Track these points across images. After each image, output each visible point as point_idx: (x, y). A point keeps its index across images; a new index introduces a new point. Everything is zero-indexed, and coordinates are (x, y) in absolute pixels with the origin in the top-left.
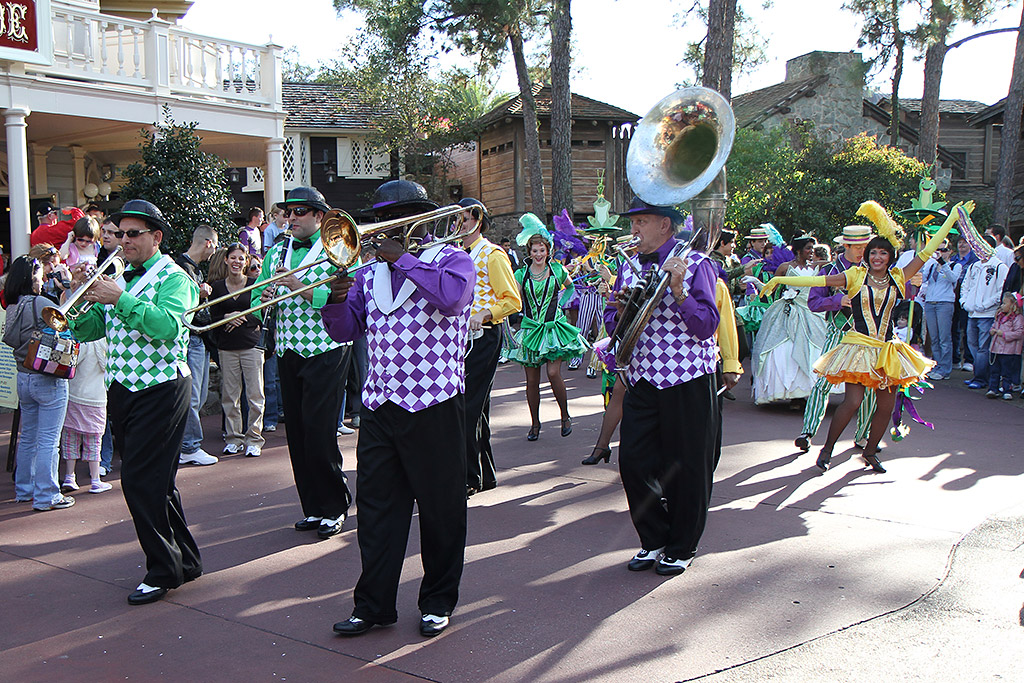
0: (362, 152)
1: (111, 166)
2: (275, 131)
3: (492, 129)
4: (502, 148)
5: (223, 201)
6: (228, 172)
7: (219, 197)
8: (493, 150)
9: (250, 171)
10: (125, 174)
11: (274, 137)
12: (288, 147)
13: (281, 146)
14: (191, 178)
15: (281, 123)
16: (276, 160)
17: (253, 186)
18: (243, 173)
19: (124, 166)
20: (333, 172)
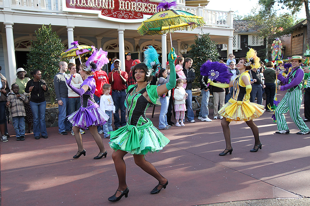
0: (255, 39)
1: (187, 45)
2: (231, 34)
3: (296, 30)
4: (299, 35)
5: (216, 53)
6: (217, 46)
7: (215, 52)
8: (296, 36)
9: (224, 45)
10: (190, 47)
11: (230, 36)
12: (234, 38)
13: (232, 38)
14: (207, 47)
15: (232, 32)
16: (231, 42)
17: (224, 49)
18: (222, 46)
19: (190, 45)
20: (247, 45)
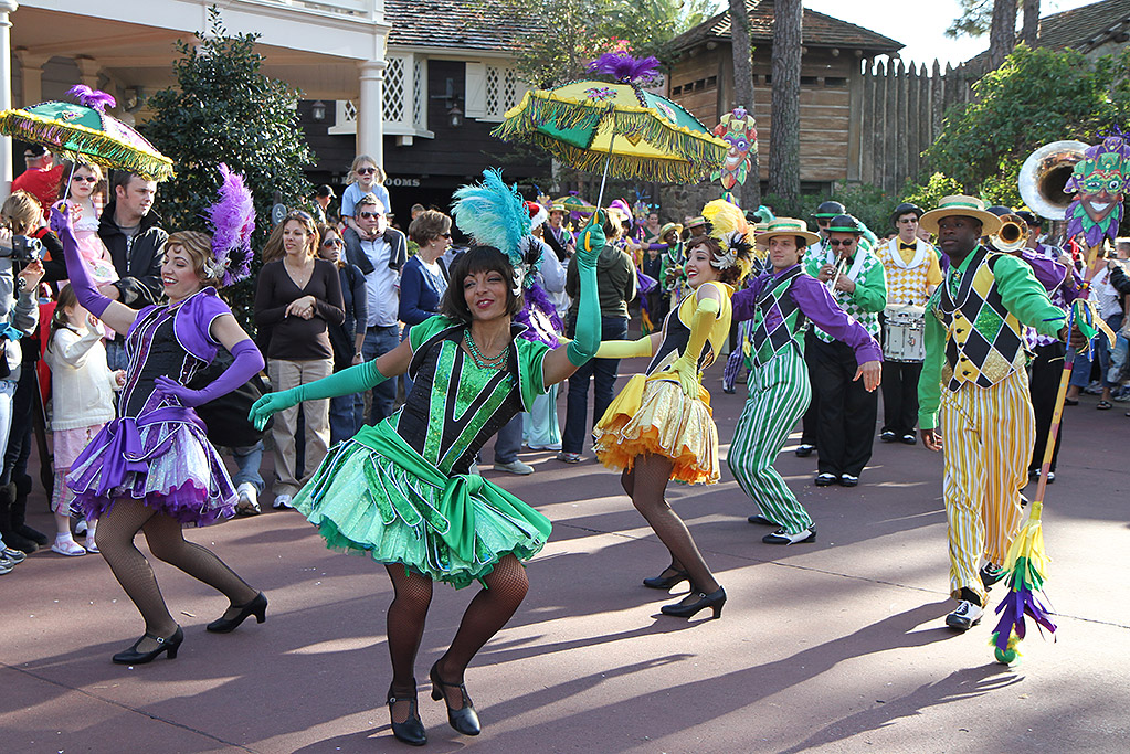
0: (501, 85)
1: (137, 89)
2: (375, 51)
3: (687, 58)
4: (700, 84)
5: (291, 148)
6: (306, 107)
7: (287, 142)
8: (689, 87)
9: (341, 105)
10: (152, 103)
11: (371, 59)
12: (393, 74)
13: (381, 72)
14: (246, 113)
15: (382, 40)
16: (374, 93)
17: (342, 126)
18: (330, 108)
19: (151, 92)
20: (458, 112)
